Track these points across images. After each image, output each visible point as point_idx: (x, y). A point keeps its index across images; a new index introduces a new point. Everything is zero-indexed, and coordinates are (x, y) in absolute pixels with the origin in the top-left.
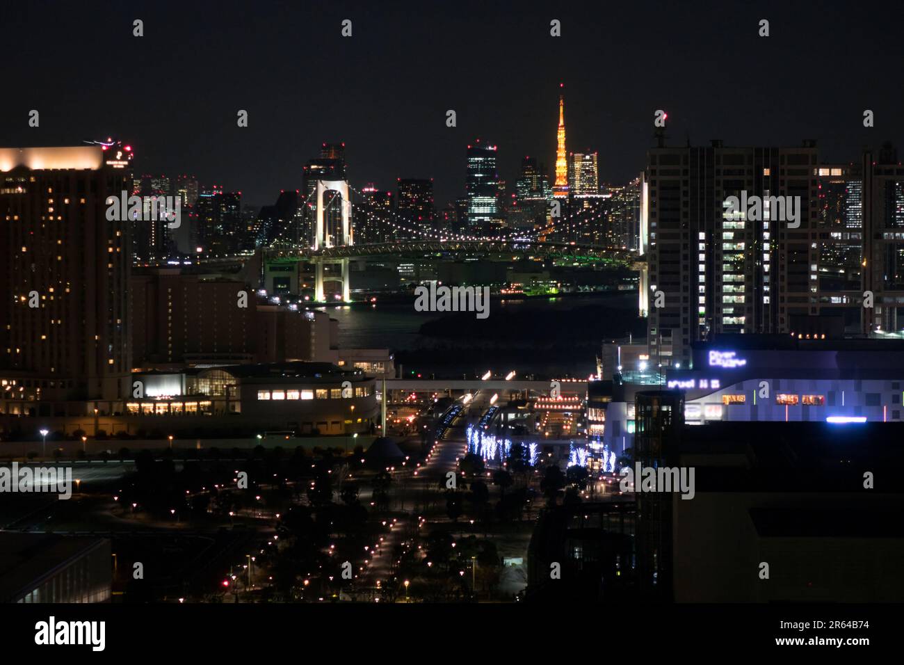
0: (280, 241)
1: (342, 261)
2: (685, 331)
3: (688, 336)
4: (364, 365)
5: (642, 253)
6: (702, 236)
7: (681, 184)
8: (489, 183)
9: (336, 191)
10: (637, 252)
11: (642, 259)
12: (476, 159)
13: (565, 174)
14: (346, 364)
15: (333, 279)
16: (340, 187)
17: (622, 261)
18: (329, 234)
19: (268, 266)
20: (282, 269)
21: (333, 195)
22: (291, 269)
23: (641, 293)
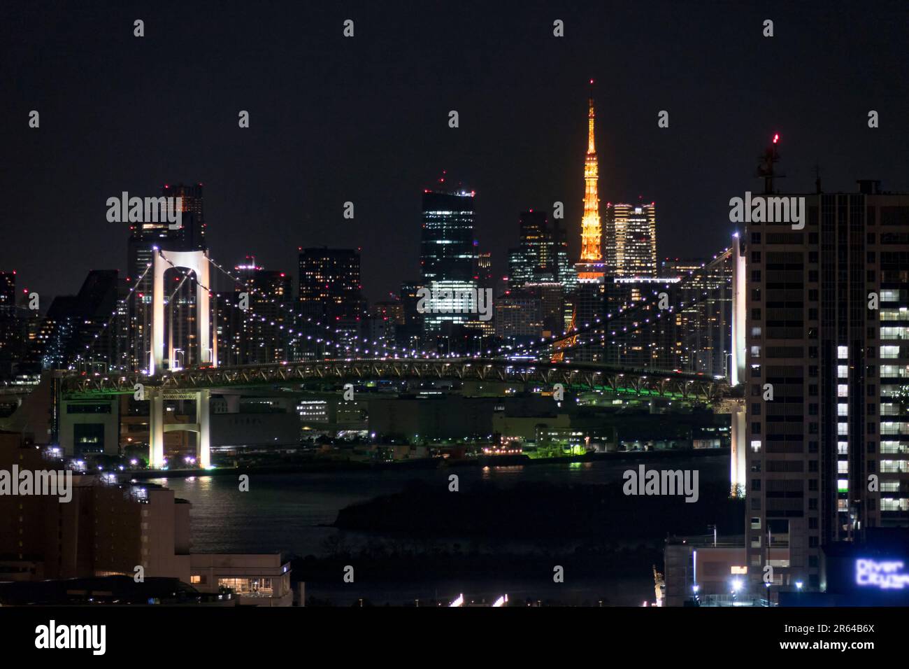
0: (87, 358)
1: (198, 396)
2: (813, 523)
3: (818, 533)
4: (236, 583)
5: (735, 382)
6: (843, 352)
7: (806, 259)
8: (462, 256)
9: (187, 270)
10: (727, 381)
11: (736, 393)
12: (439, 213)
13: (598, 241)
14: (203, 580)
15: (180, 427)
16: (195, 262)
17: (700, 397)
18: (175, 346)
19: (64, 405)
20: (89, 410)
21: (181, 276)
22: (106, 409)
23: (733, 455)
